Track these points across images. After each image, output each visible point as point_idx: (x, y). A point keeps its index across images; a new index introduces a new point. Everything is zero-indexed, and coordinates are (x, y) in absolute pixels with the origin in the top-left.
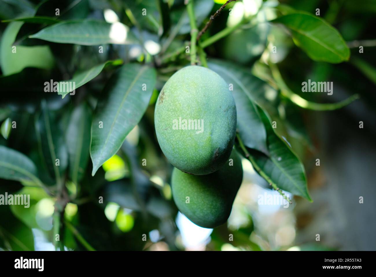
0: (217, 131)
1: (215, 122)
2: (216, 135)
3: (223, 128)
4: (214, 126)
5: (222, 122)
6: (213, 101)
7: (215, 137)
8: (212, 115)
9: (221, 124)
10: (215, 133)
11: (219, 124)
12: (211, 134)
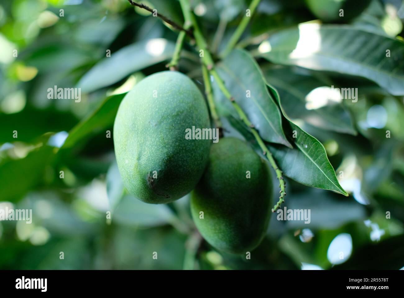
0: (146, 152)
1: (144, 142)
2: (145, 158)
3: (154, 146)
4: (141, 149)
5: (152, 140)
6: (140, 119)
7: (144, 161)
8: (140, 135)
9: (151, 142)
10: (144, 156)
11: (149, 143)
12: (139, 159)
